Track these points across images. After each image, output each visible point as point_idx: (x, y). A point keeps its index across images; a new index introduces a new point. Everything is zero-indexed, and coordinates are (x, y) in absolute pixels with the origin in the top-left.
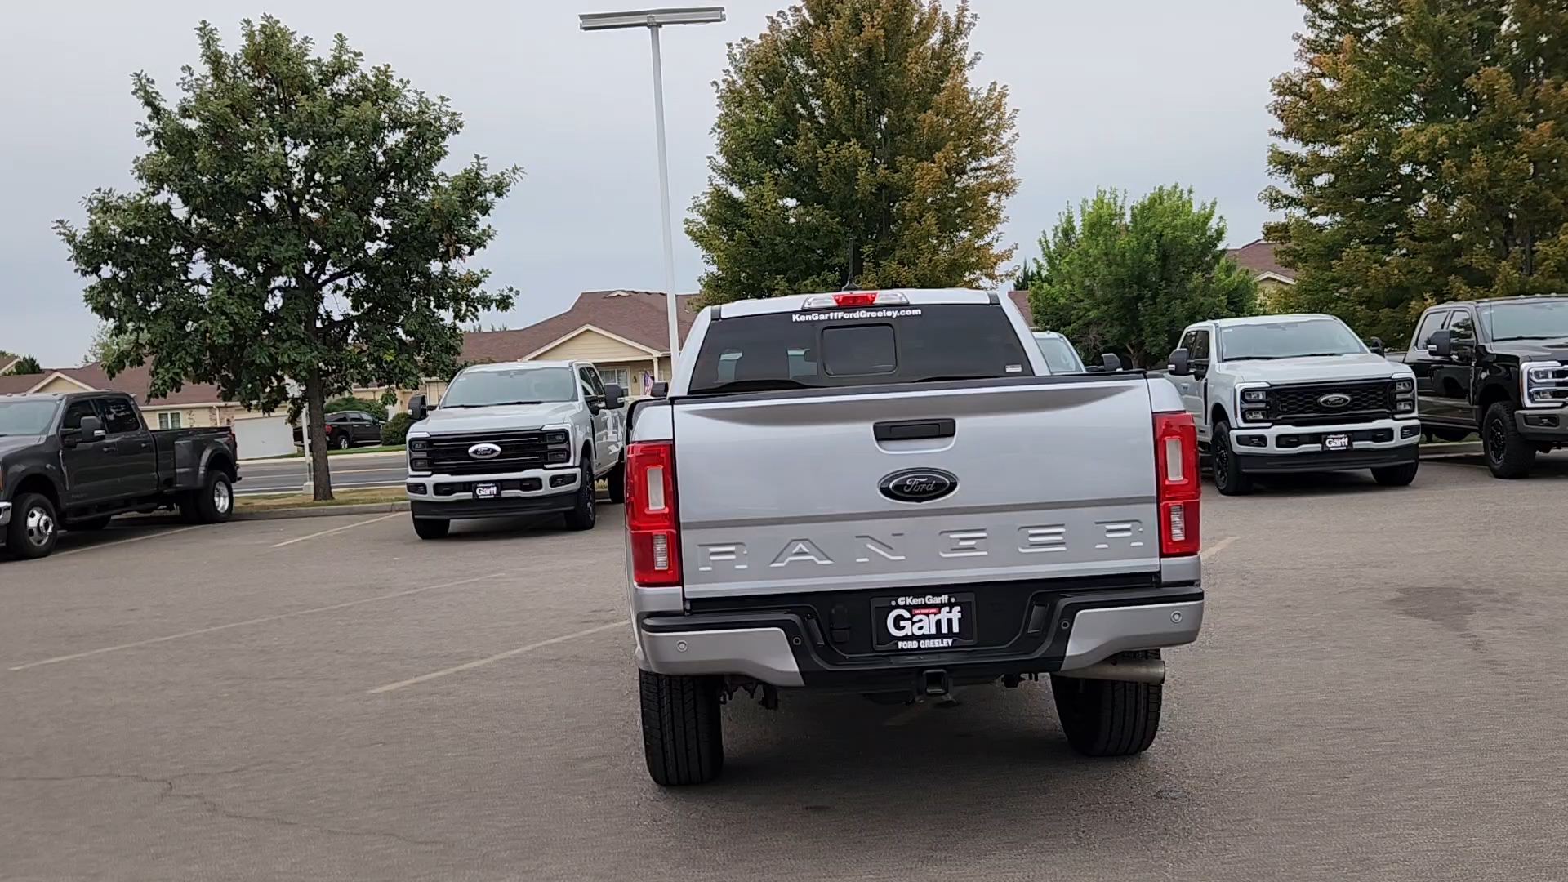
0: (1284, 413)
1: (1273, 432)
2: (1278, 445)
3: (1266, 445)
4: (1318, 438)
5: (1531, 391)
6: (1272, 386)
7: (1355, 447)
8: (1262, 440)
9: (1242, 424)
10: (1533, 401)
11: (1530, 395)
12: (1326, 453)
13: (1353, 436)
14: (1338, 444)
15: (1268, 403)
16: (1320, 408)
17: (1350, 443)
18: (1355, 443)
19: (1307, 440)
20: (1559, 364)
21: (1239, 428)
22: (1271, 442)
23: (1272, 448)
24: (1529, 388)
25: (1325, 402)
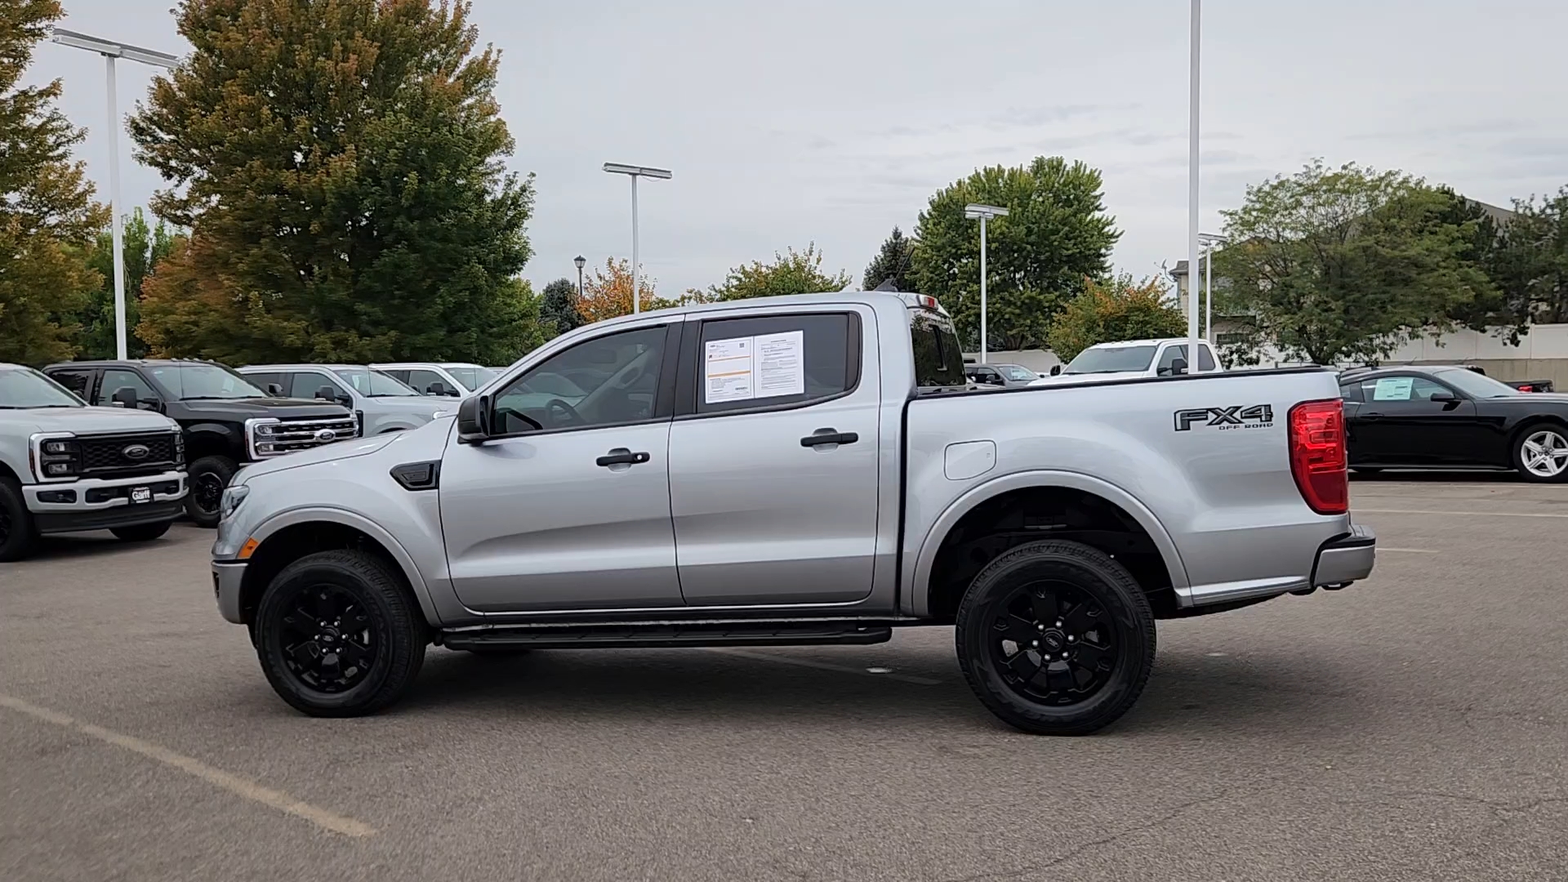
0: (92, 465)
1: (83, 485)
2: (88, 501)
3: (74, 501)
4: (124, 491)
5: (257, 444)
6: (77, 436)
7: (156, 499)
8: (70, 496)
9: (42, 479)
10: (257, 453)
11: (256, 449)
12: (132, 505)
13: (154, 487)
14: (141, 496)
15: (72, 455)
16: (125, 460)
17: (151, 495)
18: (155, 495)
19: (115, 493)
20: (278, 420)
21: (38, 483)
22: (81, 497)
23: (81, 504)
24: (255, 442)
25: (130, 453)
